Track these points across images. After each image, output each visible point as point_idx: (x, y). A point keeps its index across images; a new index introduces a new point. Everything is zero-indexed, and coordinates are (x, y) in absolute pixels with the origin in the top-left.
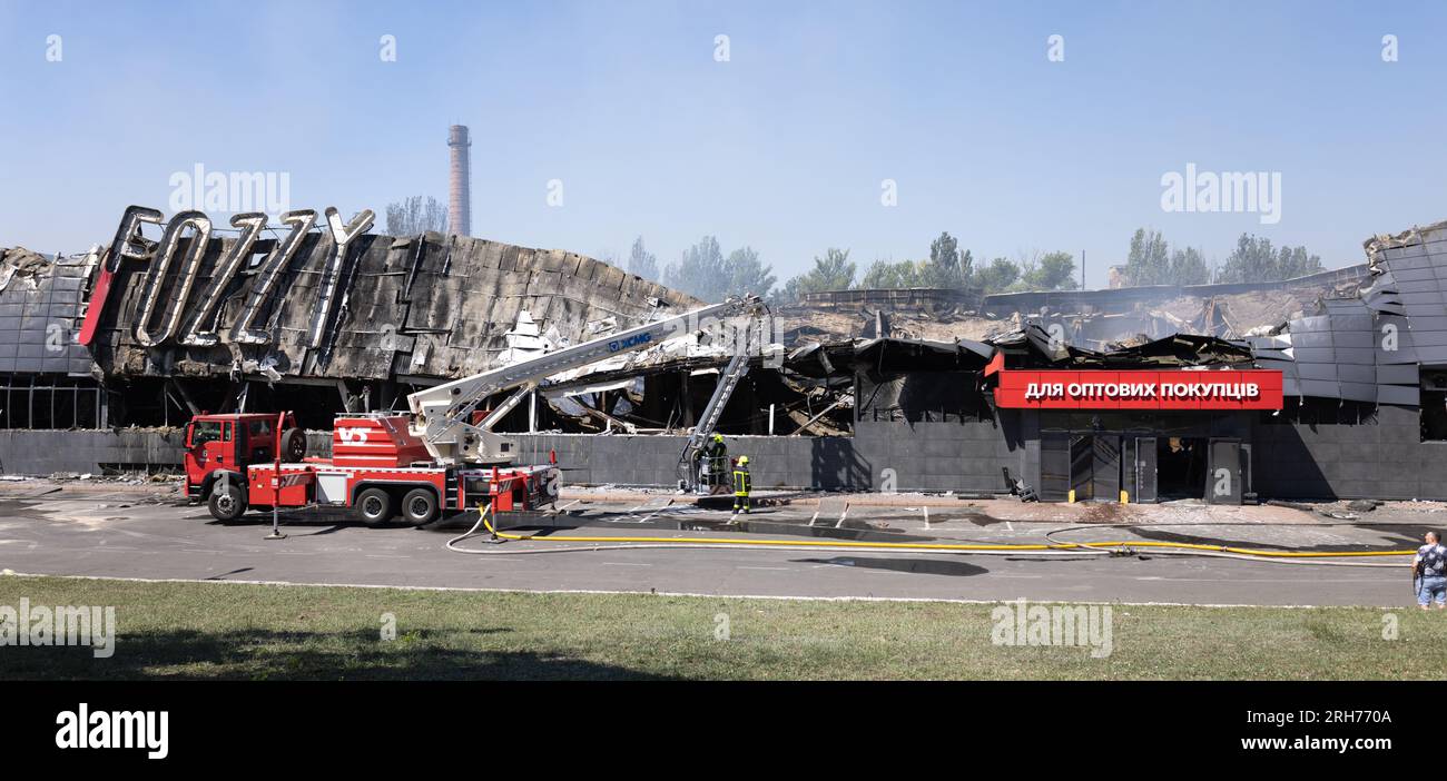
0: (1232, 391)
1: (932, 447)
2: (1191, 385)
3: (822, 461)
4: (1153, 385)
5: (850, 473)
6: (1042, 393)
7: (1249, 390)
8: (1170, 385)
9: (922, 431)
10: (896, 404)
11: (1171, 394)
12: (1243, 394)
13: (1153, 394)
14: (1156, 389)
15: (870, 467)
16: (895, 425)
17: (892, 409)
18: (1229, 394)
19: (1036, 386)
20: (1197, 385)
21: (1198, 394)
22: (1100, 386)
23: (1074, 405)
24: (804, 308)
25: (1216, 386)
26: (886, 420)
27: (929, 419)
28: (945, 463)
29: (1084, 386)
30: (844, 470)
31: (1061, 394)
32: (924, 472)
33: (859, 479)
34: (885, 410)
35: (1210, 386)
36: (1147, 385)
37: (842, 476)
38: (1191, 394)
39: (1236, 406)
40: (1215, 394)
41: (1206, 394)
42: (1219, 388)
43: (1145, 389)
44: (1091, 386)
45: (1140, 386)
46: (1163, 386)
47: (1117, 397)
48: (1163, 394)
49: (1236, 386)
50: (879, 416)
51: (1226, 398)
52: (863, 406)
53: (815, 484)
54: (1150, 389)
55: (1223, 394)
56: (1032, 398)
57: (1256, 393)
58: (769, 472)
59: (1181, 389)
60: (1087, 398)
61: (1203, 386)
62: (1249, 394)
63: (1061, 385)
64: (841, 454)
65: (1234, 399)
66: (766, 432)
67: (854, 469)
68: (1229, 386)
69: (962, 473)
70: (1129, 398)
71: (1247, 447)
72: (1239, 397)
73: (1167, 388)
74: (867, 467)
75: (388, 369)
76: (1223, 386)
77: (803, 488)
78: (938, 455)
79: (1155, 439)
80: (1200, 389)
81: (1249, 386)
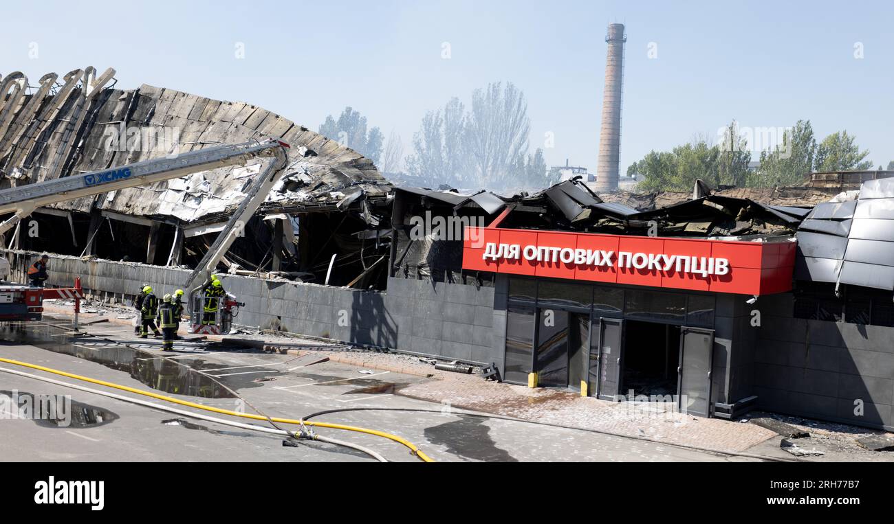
0: (699, 267)
1: (449, 311)
2: (651, 256)
3: (359, 317)
4: (611, 253)
5: (380, 333)
6: (499, 255)
7: (718, 266)
8: (629, 255)
9: (442, 292)
10: (424, 261)
11: (628, 266)
12: (711, 272)
13: (610, 264)
14: (614, 258)
15: (397, 327)
16: (420, 283)
17: (420, 267)
18: (694, 270)
19: (493, 245)
20: (659, 257)
21: (658, 267)
22: (555, 250)
23: (529, 271)
24: (807, 188)
25: (679, 258)
26: (414, 276)
27: (451, 279)
28: (459, 330)
29: (540, 248)
30: (376, 329)
31: (517, 257)
32: (441, 337)
33: (387, 340)
34: (414, 266)
35: (673, 257)
36: (603, 253)
37: (374, 335)
38: (650, 267)
39: (702, 286)
40: (678, 269)
41: (667, 268)
42: (683, 261)
43: (601, 258)
44: (547, 249)
45: (597, 253)
46: (621, 254)
47: (571, 266)
48: (620, 264)
49: (703, 260)
50: (410, 273)
51: (691, 275)
52: (396, 262)
53: (352, 340)
54: (607, 257)
55: (687, 270)
56: (489, 260)
57: (726, 271)
58: (319, 321)
59: (640, 260)
60: (542, 262)
61: (665, 257)
62: (718, 272)
63: (517, 247)
64: (375, 311)
65: (699, 276)
66: (323, 283)
67: (384, 329)
68: (694, 259)
69: (473, 343)
70: (584, 267)
71: (726, 343)
72: (705, 275)
73: (625, 257)
74: (395, 329)
75: (91, 204)
76: (687, 259)
77: (338, 341)
78: (454, 320)
79: (620, 321)
80: (662, 262)
81: (718, 260)
